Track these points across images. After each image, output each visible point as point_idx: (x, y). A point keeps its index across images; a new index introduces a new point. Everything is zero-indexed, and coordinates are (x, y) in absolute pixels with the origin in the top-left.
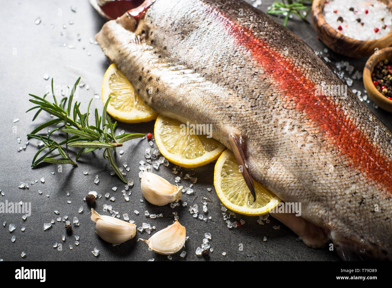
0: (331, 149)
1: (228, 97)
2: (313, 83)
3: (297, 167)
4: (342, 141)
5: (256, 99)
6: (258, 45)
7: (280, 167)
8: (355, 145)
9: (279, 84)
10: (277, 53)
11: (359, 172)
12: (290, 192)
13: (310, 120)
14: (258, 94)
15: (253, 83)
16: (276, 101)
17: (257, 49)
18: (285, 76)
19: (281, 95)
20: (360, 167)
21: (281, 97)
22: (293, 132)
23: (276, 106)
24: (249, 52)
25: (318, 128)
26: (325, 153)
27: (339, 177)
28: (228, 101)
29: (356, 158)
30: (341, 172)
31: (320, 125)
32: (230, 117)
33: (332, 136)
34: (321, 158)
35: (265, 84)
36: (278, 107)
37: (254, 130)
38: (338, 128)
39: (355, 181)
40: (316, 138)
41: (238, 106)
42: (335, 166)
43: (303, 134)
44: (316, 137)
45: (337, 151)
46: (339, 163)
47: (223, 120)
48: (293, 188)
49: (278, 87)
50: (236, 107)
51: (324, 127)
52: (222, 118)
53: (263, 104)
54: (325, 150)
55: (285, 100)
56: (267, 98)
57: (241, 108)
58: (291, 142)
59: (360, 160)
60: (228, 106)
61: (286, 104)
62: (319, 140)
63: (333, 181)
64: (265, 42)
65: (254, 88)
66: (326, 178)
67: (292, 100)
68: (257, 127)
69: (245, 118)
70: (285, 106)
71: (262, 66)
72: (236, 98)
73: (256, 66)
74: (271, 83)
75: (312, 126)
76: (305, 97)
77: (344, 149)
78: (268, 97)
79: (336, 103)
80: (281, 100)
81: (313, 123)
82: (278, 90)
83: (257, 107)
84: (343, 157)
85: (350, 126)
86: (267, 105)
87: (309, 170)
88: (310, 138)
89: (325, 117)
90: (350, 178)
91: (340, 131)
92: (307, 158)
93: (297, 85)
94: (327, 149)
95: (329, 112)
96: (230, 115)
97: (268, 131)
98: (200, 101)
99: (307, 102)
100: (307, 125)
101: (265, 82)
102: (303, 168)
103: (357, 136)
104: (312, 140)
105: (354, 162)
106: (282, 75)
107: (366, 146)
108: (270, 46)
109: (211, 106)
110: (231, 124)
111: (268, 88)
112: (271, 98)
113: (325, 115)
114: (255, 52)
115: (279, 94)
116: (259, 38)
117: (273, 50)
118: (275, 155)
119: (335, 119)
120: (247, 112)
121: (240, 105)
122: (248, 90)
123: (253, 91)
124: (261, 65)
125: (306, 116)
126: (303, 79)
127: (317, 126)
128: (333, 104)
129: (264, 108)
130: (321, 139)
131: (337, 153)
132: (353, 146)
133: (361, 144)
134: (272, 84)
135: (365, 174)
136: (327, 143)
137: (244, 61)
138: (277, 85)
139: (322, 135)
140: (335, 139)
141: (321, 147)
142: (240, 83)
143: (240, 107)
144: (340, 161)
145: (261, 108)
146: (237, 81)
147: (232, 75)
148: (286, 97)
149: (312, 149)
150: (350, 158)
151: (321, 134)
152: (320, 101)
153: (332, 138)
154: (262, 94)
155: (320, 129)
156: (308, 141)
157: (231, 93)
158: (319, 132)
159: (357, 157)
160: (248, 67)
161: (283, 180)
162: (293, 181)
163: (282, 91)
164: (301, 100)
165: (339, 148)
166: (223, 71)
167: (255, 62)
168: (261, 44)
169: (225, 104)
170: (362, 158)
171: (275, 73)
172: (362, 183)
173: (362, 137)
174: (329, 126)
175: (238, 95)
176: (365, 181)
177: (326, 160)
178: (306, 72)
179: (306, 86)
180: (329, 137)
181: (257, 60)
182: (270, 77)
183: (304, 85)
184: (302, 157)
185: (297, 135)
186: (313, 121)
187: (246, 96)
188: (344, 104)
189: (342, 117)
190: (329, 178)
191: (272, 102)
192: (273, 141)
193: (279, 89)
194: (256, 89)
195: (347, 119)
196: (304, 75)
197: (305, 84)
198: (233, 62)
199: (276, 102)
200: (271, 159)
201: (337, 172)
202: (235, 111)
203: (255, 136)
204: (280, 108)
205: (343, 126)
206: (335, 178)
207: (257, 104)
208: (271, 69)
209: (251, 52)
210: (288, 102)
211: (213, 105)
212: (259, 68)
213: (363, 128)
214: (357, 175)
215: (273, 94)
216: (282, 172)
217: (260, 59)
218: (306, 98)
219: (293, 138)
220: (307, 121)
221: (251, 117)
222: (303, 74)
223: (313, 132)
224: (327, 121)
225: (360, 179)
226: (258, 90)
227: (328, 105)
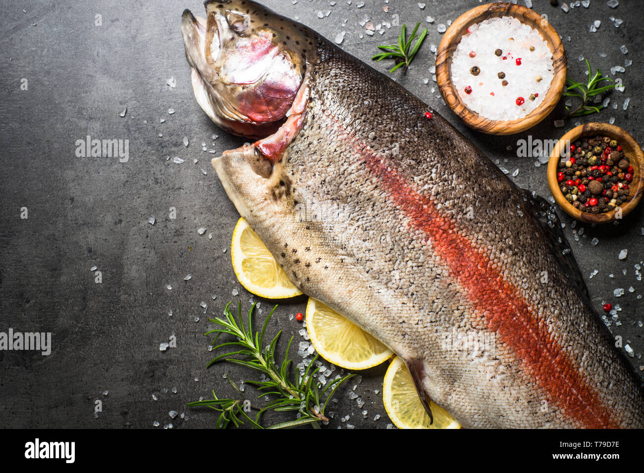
0: (526, 382)
1: (401, 309)
2: (512, 285)
3: (483, 399)
4: (542, 371)
5: (437, 313)
6: (442, 229)
7: (462, 397)
8: (557, 375)
9: (468, 292)
10: (467, 241)
11: (556, 408)
12: (473, 423)
13: (505, 345)
14: (440, 307)
15: (434, 290)
16: (462, 317)
17: (441, 236)
18: (477, 279)
19: (469, 309)
20: (558, 403)
21: (469, 312)
22: (482, 360)
23: (462, 324)
24: (429, 242)
25: (514, 354)
26: (519, 386)
27: (531, 415)
28: (401, 315)
29: (555, 392)
30: (535, 409)
31: (517, 351)
32: (404, 335)
33: (530, 365)
34: (514, 392)
35: (450, 291)
36: (465, 326)
37: (433, 351)
38: (539, 353)
39: (550, 419)
40: (509, 369)
41: (414, 320)
42: (529, 402)
43: (493, 363)
44: (510, 367)
45: (534, 384)
46: (534, 398)
47: (394, 337)
48: (477, 420)
49: (467, 297)
50: (411, 322)
51: (521, 352)
52: (393, 335)
53: (445, 320)
54: (520, 384)
55: (475, 316)
56: (451, 312)
57: (417, 324)
58: (478, 372)
59: (560, 394)
60: (401, 321)
61: (475, 321)
62: (514, 371)
63: (524, 418)
64: (452, 221)
65: (434, 298)
66: (516, 415)
67: (484, 316)
68: (437, 348)
69: (423, 337)
70: (474, 324)
71: (447, 265)
72: (412, 308)
73: (439, 264)
74: (457, 290)
75: (506, 352)
76: (500, 310)
77: (542, 380)
78: (453, 311)
79: (539, 314)
80: (469, 316)
81: (508, 348)
82: (466, 301)
83: (438, 323)
84: (539, 391)
85: (554, 348)
86: (451, 322)
87: (497, 404)
88: (502, 368)
89: (524, 340)
90: (544, 415)
91: (540, 356)
92: (496, 392)
93: (492, 293)
94: (521, 382)
95: (529, 331)
96: (404, 333)
97: (451, 354)
98: (365, 309)
99: (503, 318)
100: (500, 351)
101: (448, 290)
102: (490, 401)
103: (561, 363)
104: (505, 371)
105: (552, 397)
106: (472, 278)
107: (570, 376)
108: (458, 229)
109: (379, 318)
110: (405, 344)
111: (453, 298)
112: (457, 313)
113: (524, 336)
114: (437, 242)
115: (467, 307)
116: (444, 215)
117: (462, 236)
118: (458, 381)
119: (536, 341)
120: (425, 329)
121: (417, 319)
122: (427, 300)
123: (433, 302)
124: (445, 264)
125: (500, 339)
126: (500, 280)
127: (513, 352)
128: (536, 317)
129: (447, 326)
130: (516, 370)
131: (533, 386)
132: (554, 376)
133: (564, 373)
134: (458, 292)
135: (563, 411)
136: (522, 375)
137: (422, 256)
138: (465, 293)
139: (517, 365)
140: (533, 368)
141: (514, 380)
142: (418, 289)
143: (416, 322)
144: (536, 395)
145: (443, 325)
146: (413, 286)
147: (406, 277)
148: (476, 311)
149: (503, 382)
150: (548, 392)
151: (516, 363)
152: (519, 315)
153: (530, 368)
154: (445, 306)
155: (515, 357)
156: (499, 373)
157: (405, 302)
158: (514, 361)
159: (557, 390)
160: (427, 266)
161: (466, 411)
162: (477, 413)
163: (471, 302)
164: (496, 315)
165: (536, 380)
166: (394, 270)
167: (438, 258)
168: (446, 227)
169: (397, 318)
170: (563, 391)
171: (463, 275)
172: (558, 421)
173: (567, 363)
174: (527, 352)
175: (414, 305)
176: (562, 419)
177: (518, 395)
178: (504, 268)
179: (503, 292)
180: (526, 367)
181: (440, 255)
182: (457, 282)
183: (500, 291)
184: (491, 390)
185: (487, 364)
186: (508, 345)
187: (425, 308)
188: (550, 314)
189: (544, 338)
190: (519, 415)
191: (458, 318)
192: (457, 365)
193: (468, 300)
194: (437, 299)
195: (551, 339)
196: (501, 274)
197: (502, 290)
198: (407, 256)
199: (462, 319)
200: (453, 384)
201: (530, 409)
202: (410, 328)
203: (434, 357)
204: (468, 326)
205: (545, 351)
206: (527, 415)
207: (438, 319)
208: (458, 269)
209: (433, 243)
210: (478, 319)
211: (382, 318)
212: (442, 267)
213: (569, 348)
214: (554, 412)
215: (460, 308)
216: (464, 403)
217: (445, 252)
218: (502, 312)
219: (482, 367)
220: (501, 345)
221: (430, 335)
222: (500, 272)
223: (507, 360)
224: (526, 346)
225: (556, 417)
226: (440, 300)
227: (529, 320)
